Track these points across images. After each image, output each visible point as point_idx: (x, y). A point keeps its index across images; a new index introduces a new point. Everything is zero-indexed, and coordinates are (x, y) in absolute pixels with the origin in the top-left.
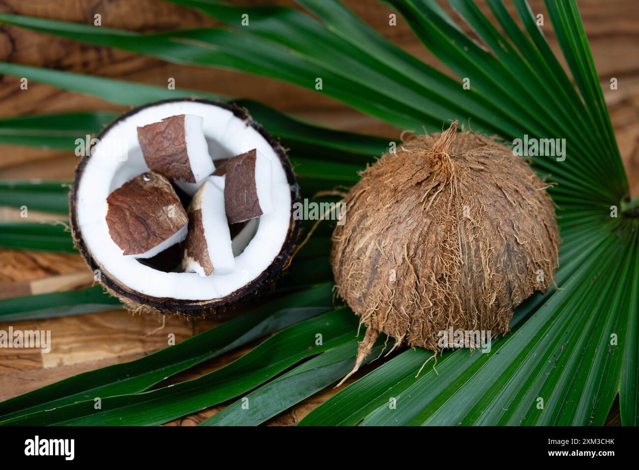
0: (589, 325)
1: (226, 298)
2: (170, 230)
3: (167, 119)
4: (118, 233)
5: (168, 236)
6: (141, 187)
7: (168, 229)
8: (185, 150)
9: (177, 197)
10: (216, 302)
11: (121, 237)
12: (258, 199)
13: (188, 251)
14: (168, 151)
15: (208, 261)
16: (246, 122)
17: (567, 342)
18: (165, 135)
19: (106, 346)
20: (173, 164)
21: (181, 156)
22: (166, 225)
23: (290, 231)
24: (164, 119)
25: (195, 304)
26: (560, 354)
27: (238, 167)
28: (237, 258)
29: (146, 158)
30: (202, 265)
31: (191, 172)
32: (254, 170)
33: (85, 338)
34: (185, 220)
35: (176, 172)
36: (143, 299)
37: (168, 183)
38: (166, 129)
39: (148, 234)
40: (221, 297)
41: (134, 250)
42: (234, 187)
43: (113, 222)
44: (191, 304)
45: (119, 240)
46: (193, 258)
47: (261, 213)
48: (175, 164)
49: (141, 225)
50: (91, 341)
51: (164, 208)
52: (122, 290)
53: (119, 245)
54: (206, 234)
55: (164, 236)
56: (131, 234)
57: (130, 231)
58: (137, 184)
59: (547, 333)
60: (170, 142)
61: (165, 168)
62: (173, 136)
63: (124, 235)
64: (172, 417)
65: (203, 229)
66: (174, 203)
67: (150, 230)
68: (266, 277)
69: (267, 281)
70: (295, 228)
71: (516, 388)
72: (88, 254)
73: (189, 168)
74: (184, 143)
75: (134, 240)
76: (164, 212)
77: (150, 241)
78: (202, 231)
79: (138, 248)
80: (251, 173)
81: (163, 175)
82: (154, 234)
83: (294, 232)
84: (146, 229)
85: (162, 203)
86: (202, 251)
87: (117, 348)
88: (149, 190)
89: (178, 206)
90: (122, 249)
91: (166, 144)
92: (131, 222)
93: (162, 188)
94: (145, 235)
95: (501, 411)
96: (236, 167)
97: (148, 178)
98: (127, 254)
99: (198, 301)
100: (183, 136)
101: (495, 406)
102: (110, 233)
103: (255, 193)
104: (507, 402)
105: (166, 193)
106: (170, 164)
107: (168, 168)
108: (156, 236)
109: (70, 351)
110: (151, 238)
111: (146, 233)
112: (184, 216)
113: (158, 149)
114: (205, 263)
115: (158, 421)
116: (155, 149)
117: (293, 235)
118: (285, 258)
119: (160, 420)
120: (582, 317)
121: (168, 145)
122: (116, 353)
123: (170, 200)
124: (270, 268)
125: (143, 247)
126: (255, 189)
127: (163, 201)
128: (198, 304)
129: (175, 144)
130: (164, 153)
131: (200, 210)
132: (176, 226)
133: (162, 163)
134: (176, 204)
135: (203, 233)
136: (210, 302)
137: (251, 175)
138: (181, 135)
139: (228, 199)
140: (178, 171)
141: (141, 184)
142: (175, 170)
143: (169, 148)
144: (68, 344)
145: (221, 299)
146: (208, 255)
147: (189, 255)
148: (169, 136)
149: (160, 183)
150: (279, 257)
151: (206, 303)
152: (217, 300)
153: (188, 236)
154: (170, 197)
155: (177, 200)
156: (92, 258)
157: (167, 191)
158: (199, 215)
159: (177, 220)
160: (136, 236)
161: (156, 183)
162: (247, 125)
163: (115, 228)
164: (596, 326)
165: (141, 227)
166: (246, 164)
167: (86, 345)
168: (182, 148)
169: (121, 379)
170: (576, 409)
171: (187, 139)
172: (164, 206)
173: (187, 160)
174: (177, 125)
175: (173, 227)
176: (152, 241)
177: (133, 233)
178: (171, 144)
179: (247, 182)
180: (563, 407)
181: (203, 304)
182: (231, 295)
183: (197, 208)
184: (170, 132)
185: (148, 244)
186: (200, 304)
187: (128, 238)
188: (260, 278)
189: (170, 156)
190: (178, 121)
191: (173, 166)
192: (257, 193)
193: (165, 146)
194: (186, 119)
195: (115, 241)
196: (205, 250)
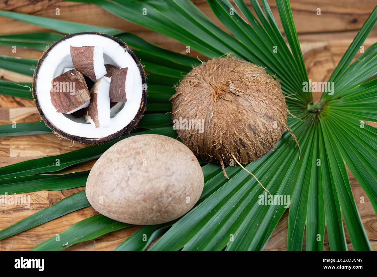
0: (282, 167)
1: (105, 138)
2: (81, 102)
3: (85, 47)
4: (55, 100)
5: (80, 105)
6: (69, 78)
7: (80, 102)
8: (93, 63)
9: (86, 85)
10: (99, 140)
11: (56, 103)
12: (125, 94)
13: (89, 113)
14: (84, 63)
15: (98, 121)
16: (125, 49)
17: (269, 175)
18: (84, 54)
19: (42, 149)
20: (86, 69)
21: (90, 66)
22: (79, 100)
23: (140, 108)
24: (84, 46)
25: (89, 140)
26: (265, 181)
27: (118, 75)
28: (112, 119)
29: (73, 62)
30: (94, 122)
31: (95, 74)
32: (125, 79)
33: (33, 143)
34: (89, 98)
35: (87, 73)
36: (64, 134)
37: (83, 77)
38: (84, 51)
39: (70, 103)
40: (102, 137)
41: (62, 110)
42: (115, 85)
43: (53, 94)
44: (87, 139)
45: (55, 104)
46: (91, 117)
47: (126, 100)
48: (87, 69)
49: (67, 98)
50: (35, 145)
51: (79, 91)
52: (54, 128)
53: (55, 107)
54: (98, 107)
55: (77, 106)
56: (61, 102)
57: (61, 101)
58: (67, 76)
59: (260, 170)
60: (86, 58)
61: (82, 70)
62: (87, 56)
63: (58, 102)
64: (72, 187)
65: (97, 104)
66: (84, 89)
67: (71, 101)
68: (126, 130)
69: (126, 132)
70: (143, 107)
71: (240, 196)
72: (40, 108)
73: (94, 73)
74: (92, 60)
75: (63, 106)
76: (79, 93)
77: (70, 107)
78: (96, 105)
79: (64, 110)
80: (124, 80)
81: (81, 73)
82: (73, 104)
83: (142, 109)
84: (69, 100)
85: (79, 88)
86: (95, 115)
87: (48, 150)
88: (73, 80)
89: (86, 90)
90: (56, 109)
91: (84, 59)
92: (62, 95)
93: (80, 80)
94: (68, 104)
95: (231, 207)
96: (117, 75)
97: (73, 73)
98: (58, 112)
99: (91, 138)
100: (92, 57)
101: (229, 205)
102: (51, 100)
103: (125, 90)
104: (235, 203)
105: (81, 83)
106: (85, 69)
107: (83, 70)
108: (73, 105)
109: (24, 149)
110: (71, 106)
111: (69, 103)
112: (89, 96)
113: (79, 60)
114: (96, 122)
115: (65, 188)
116: (78, 60)
117: (141, 110)
118: (136, 121)
119: (66, 187)
120: (279, 162)
121: (84, 60)
122: (47, 153)
123: (83, 87)
124: (128, 126)
125: (67, 110)
126: (125, 88)
127: (79, 87)
128: (90, 140)
129: (88, 60)
130: (82, 63)
131: (97, 94)
132: (84, 101)
133: (81, 67)
134: (86, 89)
135: (97, 106)
136: (96, 139)
137: (124, 81)
138: (91, 56)
139: (111, 89)
140: (88, 73)
141: (69, 76)
142: (87, 72)
143: (85, 61)
144: (24, 145)
145: (102, 138)
146: (98, 118)
147: (89, 115)
148: (85, 56)
149: (79, 77)
150: (133, 121)
151: (95, 140)
152: (100, 139)
153: (89, 105)
154: (83, 85)
155: (86, 87)
156: (41, 110)
157: (82, 81)
158: (96, 97)
159: (85, 98)
160: (64, 103)
161: (77, 76)
162: (126, 51)
163: (54, 98)
164: (285, 168)
165: (67, 99)
166: (122, 74)
167: (33, 147)
168: (91, 62)
169: (50, 165)
170: (268, 210)
171: (94, 59)
172: (79, 90)
173: (93, 69)
174: (90, 51)
175: (83, 101)
176: (71, 107)
177: (62, 102)
178: (86, 59)
179: (121, 84)
180: (262, 208)
181: (93, 140)
182: (107, 137)
183: (96, 92)
184: (86, 53)
185: (69, 108)
186: (92, 140)
187: (60, 104)
188: (123, 130)
189: (85, 65)
190: (90, 49)
191: (86, 70)
192: (126, 90)
193: (83, 60)
194: (95, 49)
195: (53, 105)
196: (97, 115)
